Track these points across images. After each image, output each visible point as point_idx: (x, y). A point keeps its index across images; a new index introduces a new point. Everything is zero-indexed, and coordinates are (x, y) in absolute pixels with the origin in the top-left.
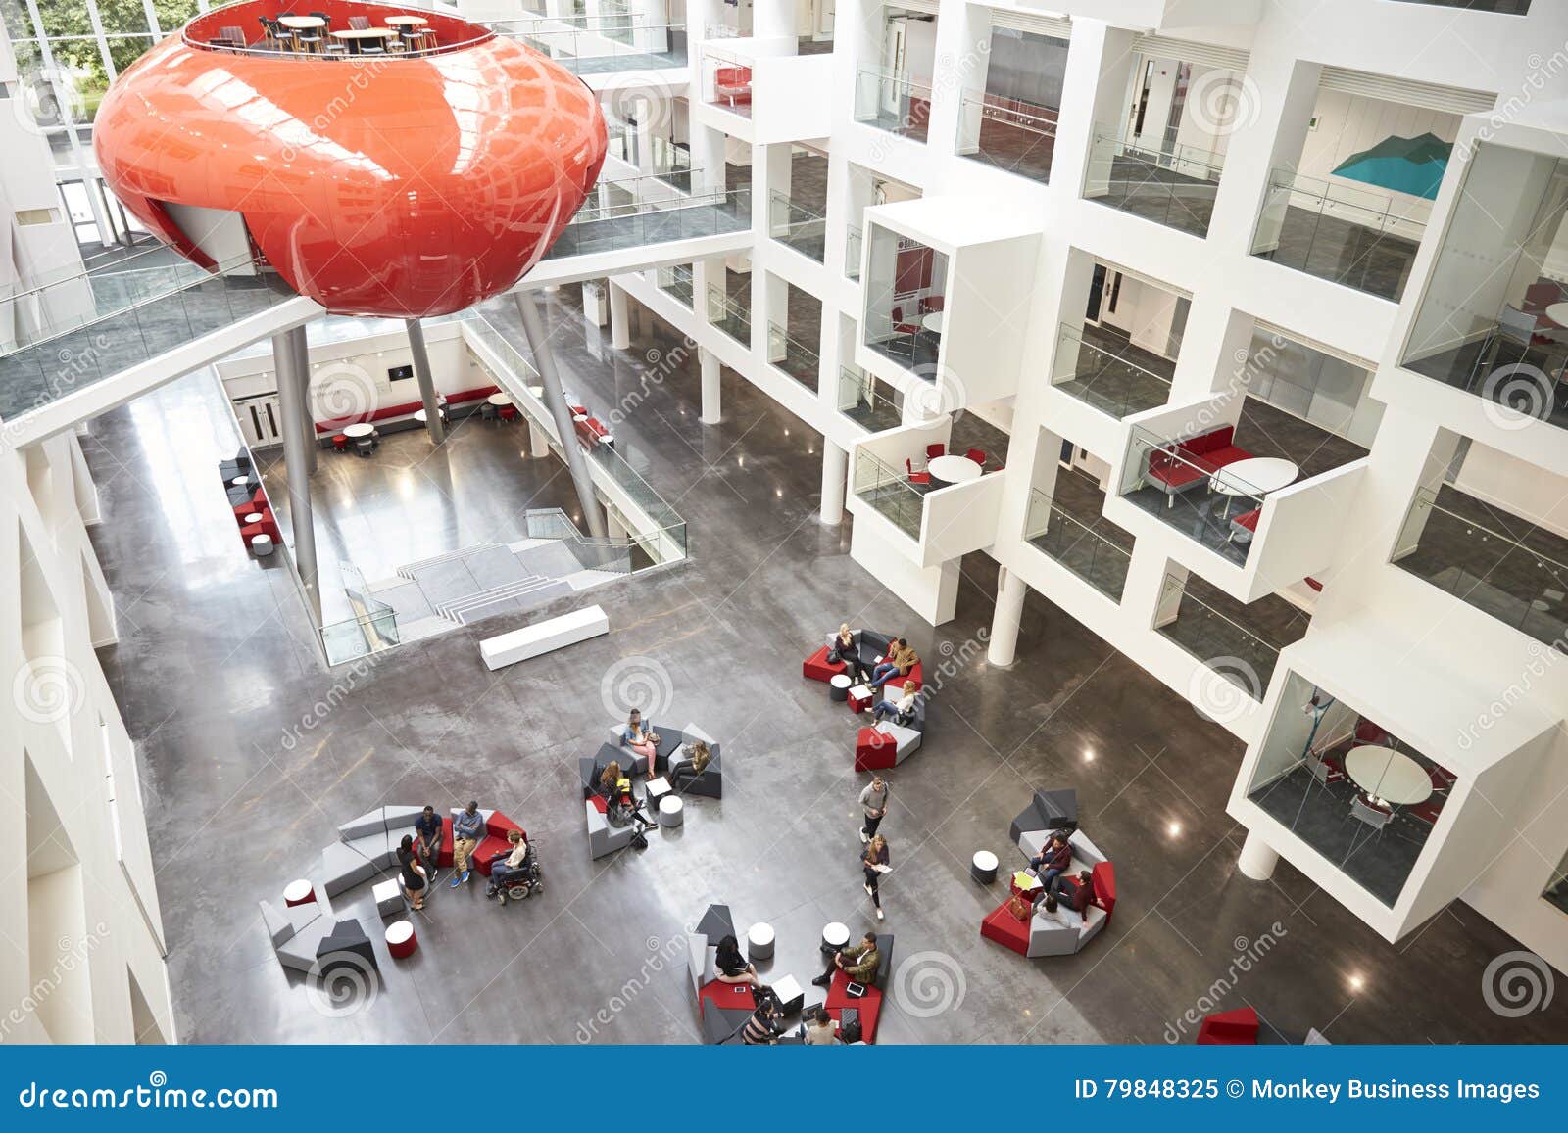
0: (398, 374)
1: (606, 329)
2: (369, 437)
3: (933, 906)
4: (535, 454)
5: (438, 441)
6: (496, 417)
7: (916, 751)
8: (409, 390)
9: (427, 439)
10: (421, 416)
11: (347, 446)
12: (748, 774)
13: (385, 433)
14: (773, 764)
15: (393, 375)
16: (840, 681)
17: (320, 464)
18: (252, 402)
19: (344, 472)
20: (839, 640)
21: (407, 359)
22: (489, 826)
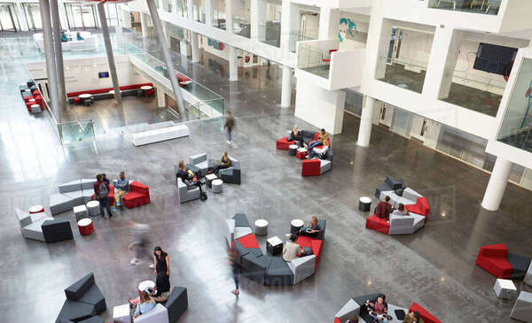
0: (103, 75)
1: (190, 57)
2: (89, 98)
3: (342, 218)
4: (160, 106)
5: (119, 102)
6: (144, 95)
7: (329, 170)
8: (107, 83)
9: (115, 101)
10: (112, 92)
11: (81, 102)
12: (253, 177)
13: (97, 99)
14: (264, 174)
15: (101, 76)
16: (293, 147)
17: (68, 108)
18: (39, 82)
19: (79, 110)
20: (293, 133)
21: (107, 69)
22: (131, 185)
